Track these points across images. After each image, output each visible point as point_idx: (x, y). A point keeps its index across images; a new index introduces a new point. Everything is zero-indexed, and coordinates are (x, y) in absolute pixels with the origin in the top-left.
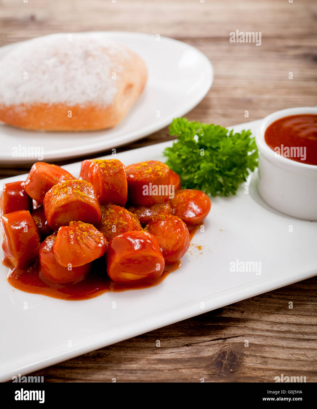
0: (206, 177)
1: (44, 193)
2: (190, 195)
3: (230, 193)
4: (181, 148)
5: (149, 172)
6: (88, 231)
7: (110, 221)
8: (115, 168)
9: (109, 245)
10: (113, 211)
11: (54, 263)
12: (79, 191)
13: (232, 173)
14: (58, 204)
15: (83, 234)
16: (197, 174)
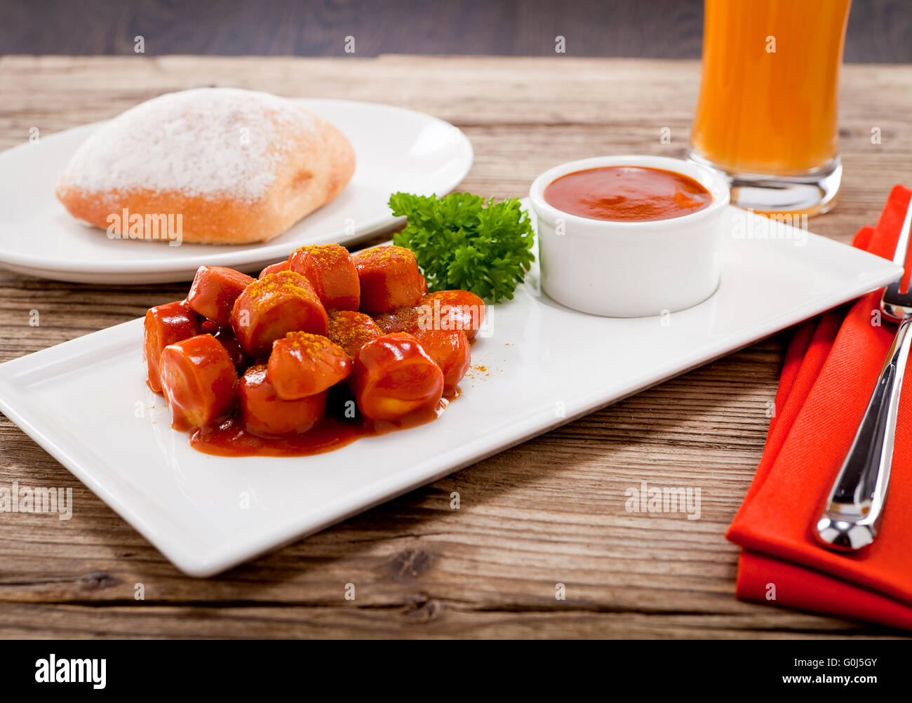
0: (465, 269)
1: (227, 305)
2: (449, 297)
3: (504, 297)
4: (417, 234)
5: (387, 257)
6: (320, 342)
7: (342, 334)
8: (335, 254)
9: (357, 360)
10: (343, 319)
11: (273, 397)
12: (292, 286)
13: (506, 260)
14: (263, 309)
15: (313, 345)
16: (451, 268)
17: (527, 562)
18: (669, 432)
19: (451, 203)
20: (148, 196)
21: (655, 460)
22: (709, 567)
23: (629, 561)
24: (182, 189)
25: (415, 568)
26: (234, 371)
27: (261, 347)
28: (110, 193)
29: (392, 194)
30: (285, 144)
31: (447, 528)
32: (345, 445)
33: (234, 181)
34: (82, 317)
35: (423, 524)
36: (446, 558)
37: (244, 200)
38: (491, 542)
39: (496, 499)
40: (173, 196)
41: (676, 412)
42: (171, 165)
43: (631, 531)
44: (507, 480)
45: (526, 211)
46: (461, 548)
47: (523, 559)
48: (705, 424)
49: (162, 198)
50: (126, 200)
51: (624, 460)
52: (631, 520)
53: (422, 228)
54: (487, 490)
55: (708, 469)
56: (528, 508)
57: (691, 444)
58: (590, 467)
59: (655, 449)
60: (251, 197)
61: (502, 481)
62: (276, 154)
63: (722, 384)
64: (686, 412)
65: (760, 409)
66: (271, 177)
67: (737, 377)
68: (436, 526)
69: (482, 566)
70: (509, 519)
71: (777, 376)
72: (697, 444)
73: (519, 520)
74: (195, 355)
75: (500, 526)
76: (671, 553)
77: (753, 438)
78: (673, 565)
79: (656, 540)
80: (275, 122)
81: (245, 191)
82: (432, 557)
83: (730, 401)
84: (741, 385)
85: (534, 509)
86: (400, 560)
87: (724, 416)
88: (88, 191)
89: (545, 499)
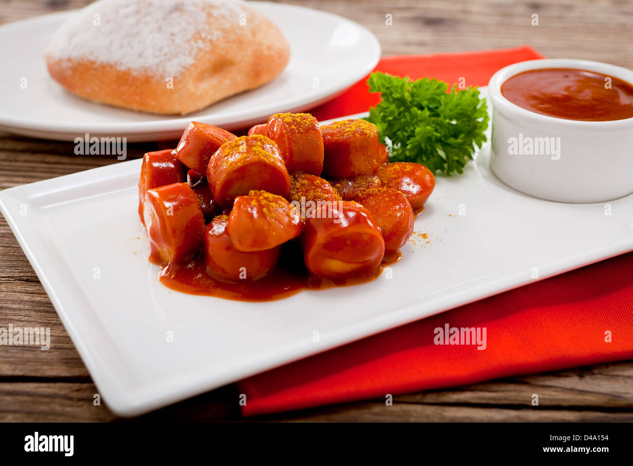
0: (423, 146)
1: (206, 158)
2: (405, 168)
3: (455, 171)
4: (388, 108)
5: (352, 130)
6: (276, 203)
8: (305, 123)
10: (306, 181)
11: (229, 248)
12: (260, 149)
13: (459, 140)
14: (231, 167)
15: (269, 205)
16: (411, 143)
26: (203, 218)
27: (228, 199)
32: (289, 296)
45: (485, 100)
53: (392, 104)
74: (170, 201)
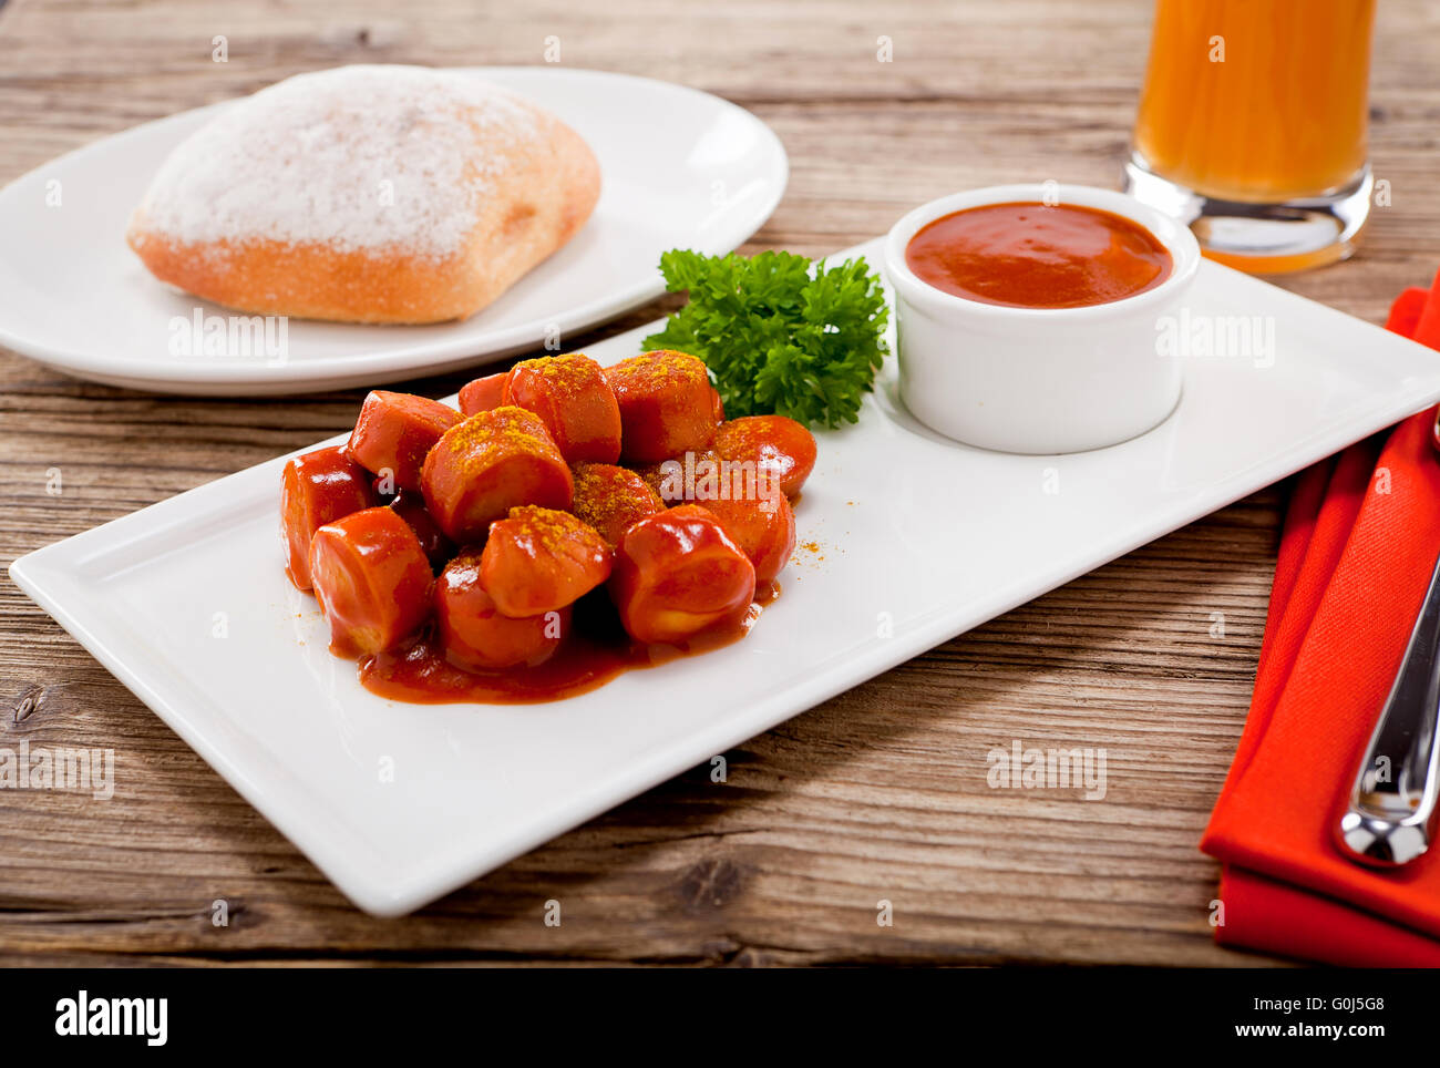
0: (783, 380)
2: (761, 428)
3: (843, 419)
4: (706, 320)
5: (662, 374)
6: (562, 525)
7: (595, 503)
9: (620, 550)
10: (596, 478)
11: (489, 612)
12: (517, 432)
13: (847, 365)
14: (473, 471)
15: (552, 530)
16: (761, 378)
17: (892, 881)
18: (1106, 650)
19: (758, 267)
20: (276, 251)
21: (1085, 700)
22: (1172, 889)
23: (1049, 879)
24: (330, 241)
25: (719, 893)
26: (428, 567)
27: (468, 528)
28: (215, 245)
29: (665, 253)
30: (492, 163)
31: (764, 821)
32: (602, 684)
33: (413, 227)
34: (178, 448)
35: (728, 815)
36: (766, 874)
37: (429, 257)
38: (835, 845)
39: (839, 769)
40: (316, 251)
41: (1116, 614)
42: (312, 201)
43: (1051, 825)
44: (856, 736)
45: (877, 277)
46: (788, 857)
47: (884, 876)
48: (1161, 636)
49: (298, 255)
50: (242, 256)
51: (1037, 700)
52: (1050, 806)
53: (713, 312)
54: (825, 754)
55: (1168, 715)
56: (890, 786)
57: (1140, 670)
58: (984, 713)
59: (1085, 681)
60: (439, 253)
61: (847, 738)
62: (478, 180)
63: (1187, 565)
64: (1131, 615)
65: (1246, 608)
66: (470, 219)
67: (1210, 551)
68: (748, 818)
69: (822, 888)
70: (861, 806)
71: (1274, 551)
72: (1150, 670)
73: (876, 807)
74: (366, 543)
75: (847, 817)
76: (1113, 863)
77: (1236, 659)
78: (1117, 885)
79: (1089, 841)
80: (475, 127)
81: (430, 244)
82: (744, 873)
83: (1200, 594)
84: (1217, 566)
85: (899, 787)
86: (694, 878)
87: (1191, 621)
88: (180, 242)
89: (915, 770)
